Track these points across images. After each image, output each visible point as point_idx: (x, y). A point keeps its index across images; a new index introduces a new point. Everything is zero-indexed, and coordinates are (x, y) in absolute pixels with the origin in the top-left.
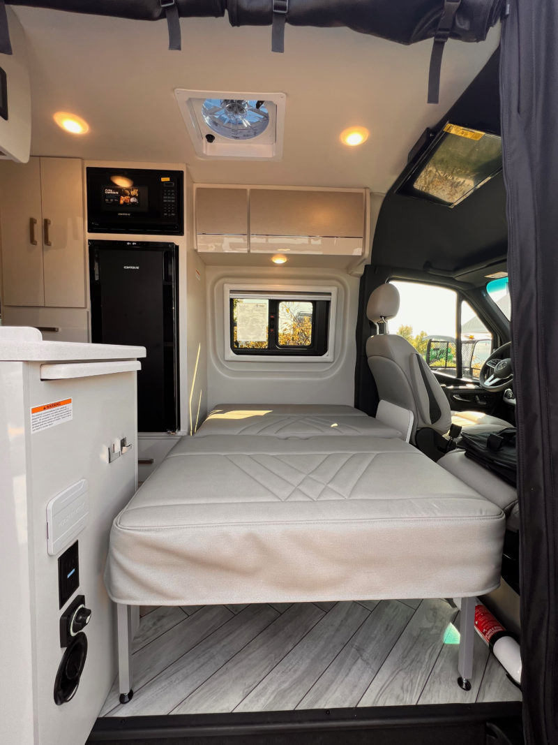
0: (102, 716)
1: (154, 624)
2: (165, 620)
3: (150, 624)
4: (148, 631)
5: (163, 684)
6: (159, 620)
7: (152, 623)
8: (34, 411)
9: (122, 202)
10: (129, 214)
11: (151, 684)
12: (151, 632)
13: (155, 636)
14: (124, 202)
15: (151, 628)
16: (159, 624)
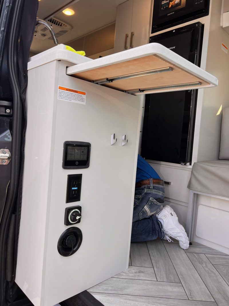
0: (88, 291)
1: (136, 272)
2: (142, 274)
3: (134, 271)
4: (131, 273)
5: (122, 300)
6: (139, 272)
7: (135, 271)
8: (60, 88)
9: (170, 6)
10: (173, 13)
11: (117, 296)
12: (132, 275)
13: (133, 278)
14: (171, 6)
15: (133, 273)
16: (138, 274)
